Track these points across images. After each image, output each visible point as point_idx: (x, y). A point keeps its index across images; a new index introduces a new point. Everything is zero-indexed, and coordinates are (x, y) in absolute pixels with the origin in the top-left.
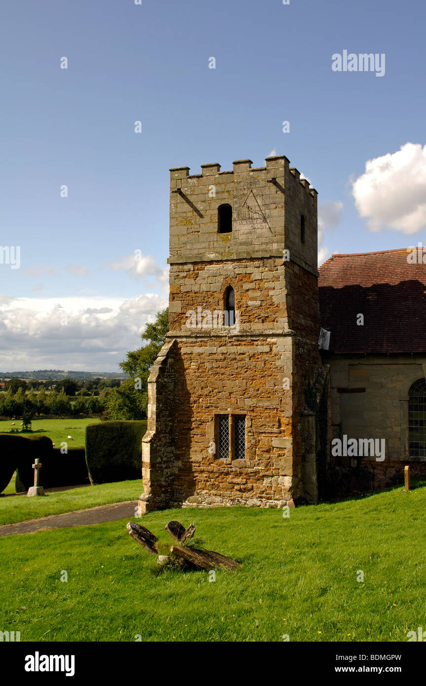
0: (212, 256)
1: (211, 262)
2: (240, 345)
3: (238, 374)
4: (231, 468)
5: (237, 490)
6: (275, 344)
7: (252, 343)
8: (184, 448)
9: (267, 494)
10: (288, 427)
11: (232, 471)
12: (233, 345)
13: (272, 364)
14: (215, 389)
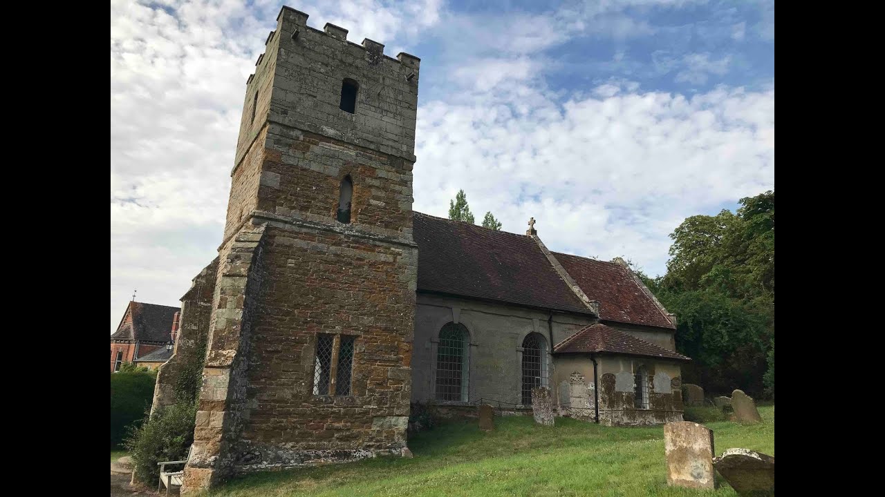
0: (331, 132)
1: (329, 139)
2: (357, 248)
3: (353, 283)
4: (332, 407)
5: (337, 438)
6: (401, 255)
7: (372, 249)
8: (263, 380)
9: (376, 442)
10: (406, 354)
11: (333, 413)
12: (349, 247)
13: (394, 277)
14: (320, 298)
